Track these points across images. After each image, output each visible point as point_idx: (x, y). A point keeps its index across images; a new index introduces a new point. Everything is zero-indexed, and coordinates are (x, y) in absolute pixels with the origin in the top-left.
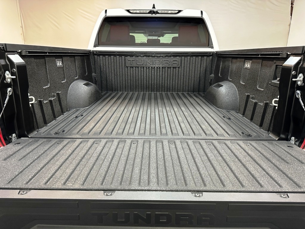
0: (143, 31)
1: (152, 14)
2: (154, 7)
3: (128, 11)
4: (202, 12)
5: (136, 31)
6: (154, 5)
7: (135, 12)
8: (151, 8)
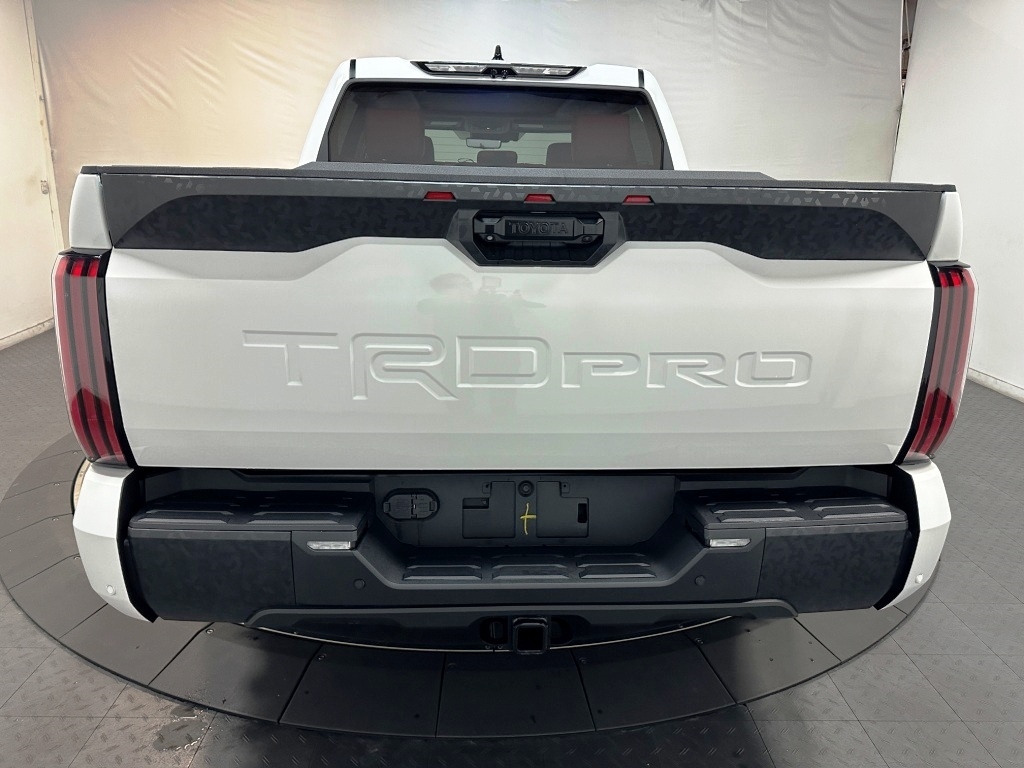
0: (455, 123)
1: (494, 77)
2: (498, 56)
3: (422, 66)
4: (641, 74)
5: (433, 123)
6: (498, 49)
7: (441, 68)
8: (488, 58)
